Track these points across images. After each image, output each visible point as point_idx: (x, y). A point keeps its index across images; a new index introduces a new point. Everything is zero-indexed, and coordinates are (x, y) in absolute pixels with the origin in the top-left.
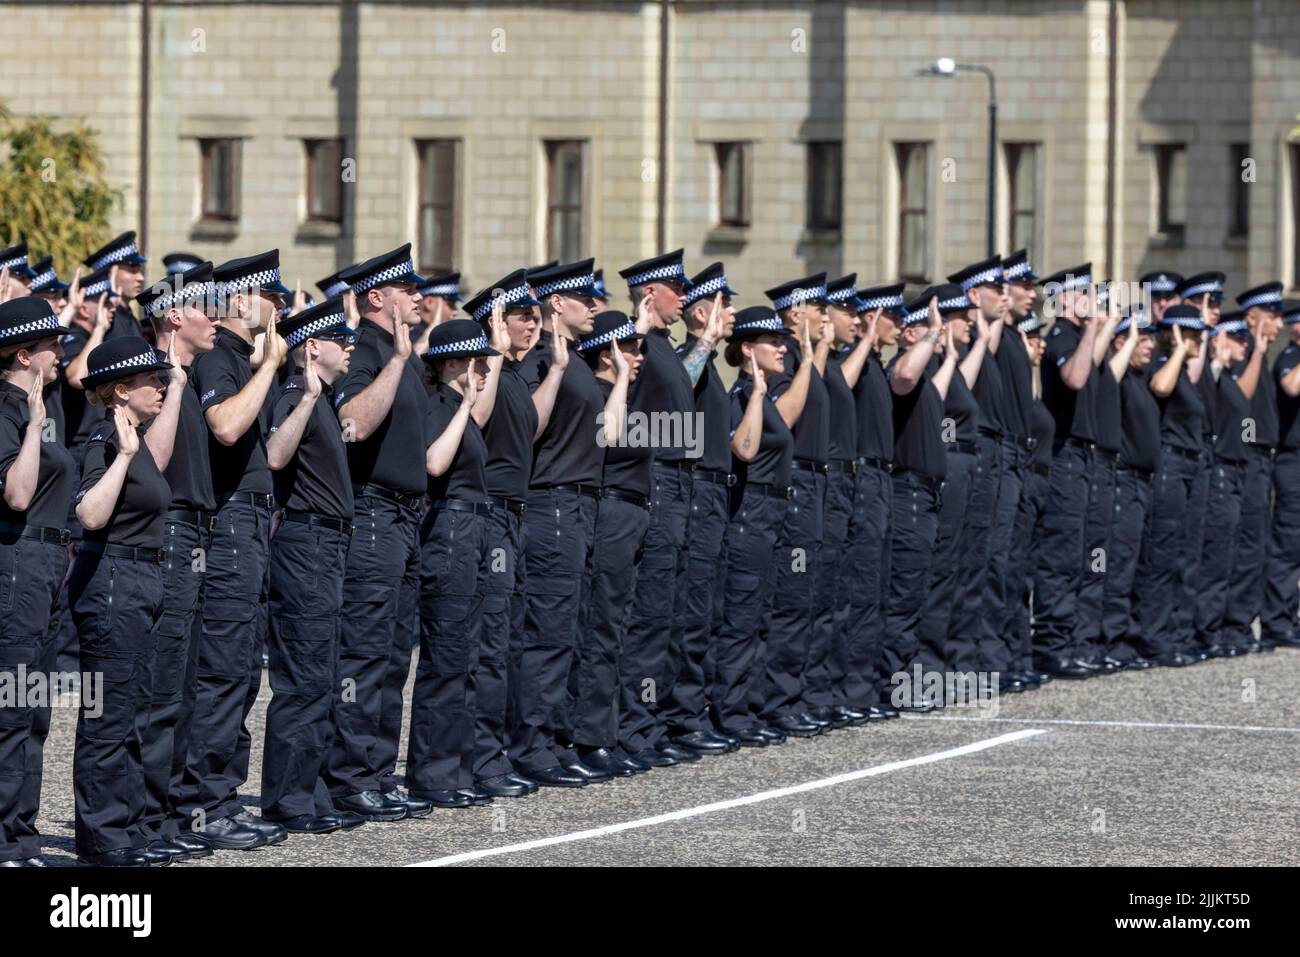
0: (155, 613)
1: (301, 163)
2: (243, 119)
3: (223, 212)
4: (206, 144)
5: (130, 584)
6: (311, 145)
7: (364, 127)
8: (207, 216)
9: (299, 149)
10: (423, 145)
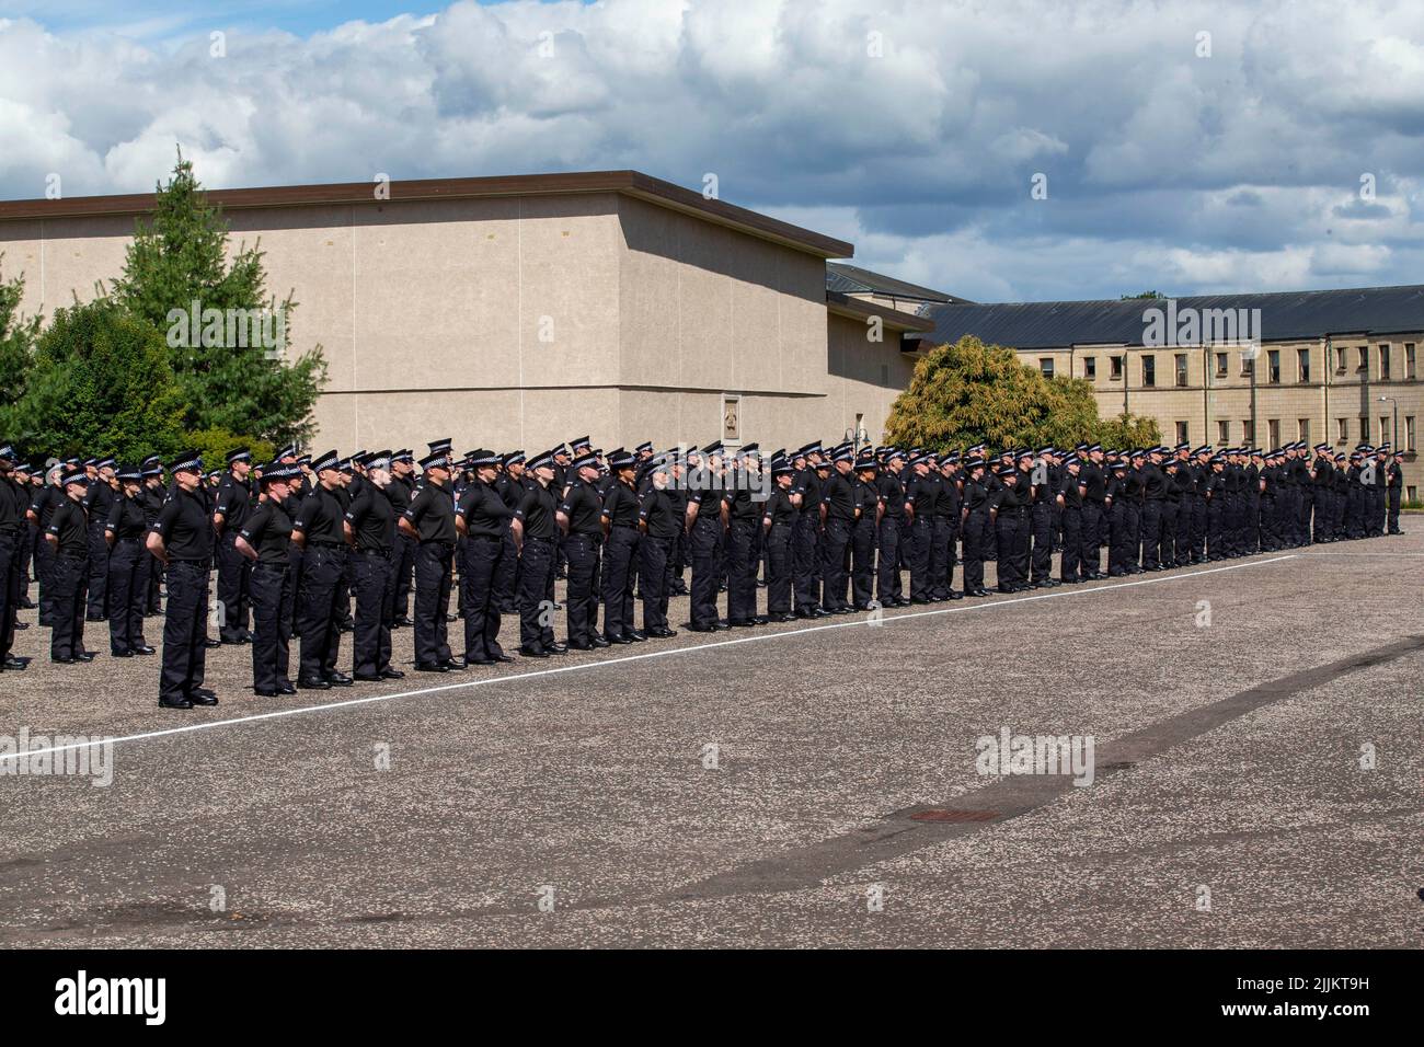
0: (1016, 531)
1: (1243, 427)
2: (1228, 416)
3: (1225, 438)
4: (1220, 422)
5: (1008, 524)
6: (1245, 422)
7: (1257, 418)
8: (1222, 440)
9: (1242, 423)
10: (1271, 421)
